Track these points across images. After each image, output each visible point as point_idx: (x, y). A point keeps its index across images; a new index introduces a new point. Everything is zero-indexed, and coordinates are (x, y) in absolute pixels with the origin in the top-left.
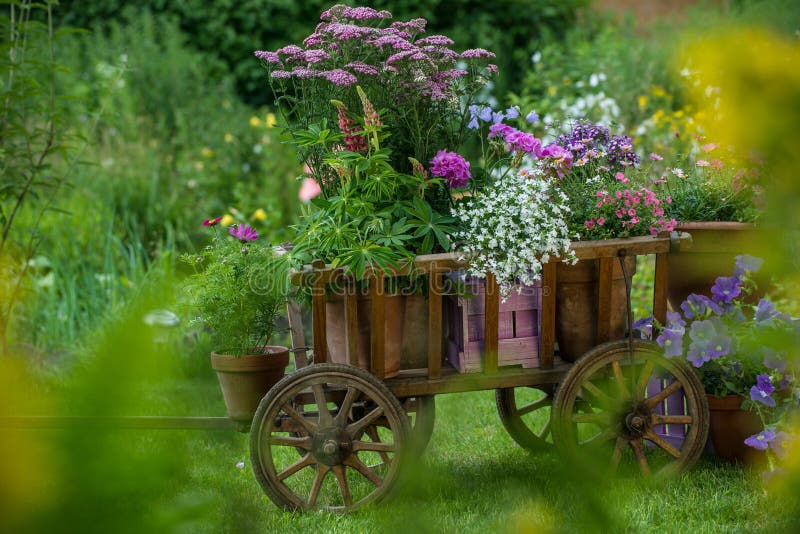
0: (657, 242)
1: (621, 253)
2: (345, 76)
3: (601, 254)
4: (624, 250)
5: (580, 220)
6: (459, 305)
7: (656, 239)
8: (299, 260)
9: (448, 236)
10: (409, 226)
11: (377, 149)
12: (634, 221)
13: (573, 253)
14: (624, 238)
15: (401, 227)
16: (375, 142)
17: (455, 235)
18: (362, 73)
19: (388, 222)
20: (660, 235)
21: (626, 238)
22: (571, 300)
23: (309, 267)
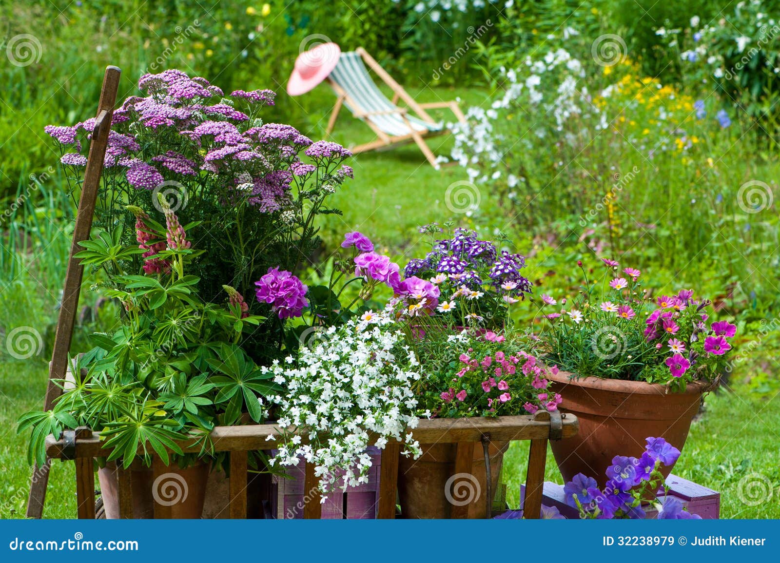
0: (532, 426)
1: (485, 437)
2: (149, 175)
3: (458, 438)
4: (488, 434)
5: (435, 387)
6: (274, 482)
7: (533, 422)
8: (61, 423)
9: (260, 400)
10: (210, 386)
11: (181, 277)
12: (504, 398)
13: (416, 444)
14: (489, 418)
15: (199, 387)
16: (177, 266)
17: (269, 398)
18: (172, 170)
19: (183, 377)
20: (538, 418)
21: (494, 419)
22: (420, 481)
23: (70, 435)
